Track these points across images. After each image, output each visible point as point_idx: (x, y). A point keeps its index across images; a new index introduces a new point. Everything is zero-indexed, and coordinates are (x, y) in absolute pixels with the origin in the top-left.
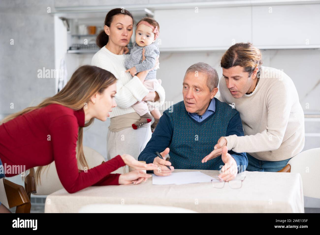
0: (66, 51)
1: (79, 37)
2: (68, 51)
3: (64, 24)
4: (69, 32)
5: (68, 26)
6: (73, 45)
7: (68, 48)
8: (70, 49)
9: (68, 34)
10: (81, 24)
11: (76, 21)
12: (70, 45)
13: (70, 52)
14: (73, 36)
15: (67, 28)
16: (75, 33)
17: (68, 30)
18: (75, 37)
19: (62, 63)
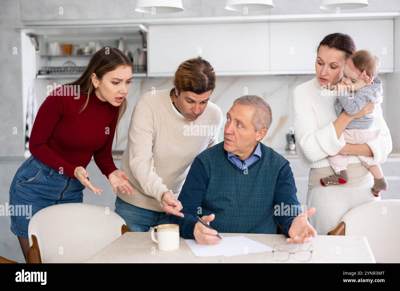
0: (34, 76)
1: (50, 58)
2: (37, 75)
3: (32, 42)
4: (38, 52)
5: (38, 44)
6: (43, 68)
7: (37, 73)
8: (40, 73)
9: (37, 54)
10: (53, 42)
11: (46, 37)
12: (39, 69)
13: (39, 77)
14: (42, 57)
15: (36, 47)
16: (44, 54)
17: (37, 50)
18: (45, 58)
19: (31, 91)
